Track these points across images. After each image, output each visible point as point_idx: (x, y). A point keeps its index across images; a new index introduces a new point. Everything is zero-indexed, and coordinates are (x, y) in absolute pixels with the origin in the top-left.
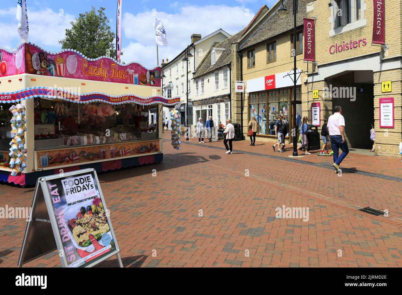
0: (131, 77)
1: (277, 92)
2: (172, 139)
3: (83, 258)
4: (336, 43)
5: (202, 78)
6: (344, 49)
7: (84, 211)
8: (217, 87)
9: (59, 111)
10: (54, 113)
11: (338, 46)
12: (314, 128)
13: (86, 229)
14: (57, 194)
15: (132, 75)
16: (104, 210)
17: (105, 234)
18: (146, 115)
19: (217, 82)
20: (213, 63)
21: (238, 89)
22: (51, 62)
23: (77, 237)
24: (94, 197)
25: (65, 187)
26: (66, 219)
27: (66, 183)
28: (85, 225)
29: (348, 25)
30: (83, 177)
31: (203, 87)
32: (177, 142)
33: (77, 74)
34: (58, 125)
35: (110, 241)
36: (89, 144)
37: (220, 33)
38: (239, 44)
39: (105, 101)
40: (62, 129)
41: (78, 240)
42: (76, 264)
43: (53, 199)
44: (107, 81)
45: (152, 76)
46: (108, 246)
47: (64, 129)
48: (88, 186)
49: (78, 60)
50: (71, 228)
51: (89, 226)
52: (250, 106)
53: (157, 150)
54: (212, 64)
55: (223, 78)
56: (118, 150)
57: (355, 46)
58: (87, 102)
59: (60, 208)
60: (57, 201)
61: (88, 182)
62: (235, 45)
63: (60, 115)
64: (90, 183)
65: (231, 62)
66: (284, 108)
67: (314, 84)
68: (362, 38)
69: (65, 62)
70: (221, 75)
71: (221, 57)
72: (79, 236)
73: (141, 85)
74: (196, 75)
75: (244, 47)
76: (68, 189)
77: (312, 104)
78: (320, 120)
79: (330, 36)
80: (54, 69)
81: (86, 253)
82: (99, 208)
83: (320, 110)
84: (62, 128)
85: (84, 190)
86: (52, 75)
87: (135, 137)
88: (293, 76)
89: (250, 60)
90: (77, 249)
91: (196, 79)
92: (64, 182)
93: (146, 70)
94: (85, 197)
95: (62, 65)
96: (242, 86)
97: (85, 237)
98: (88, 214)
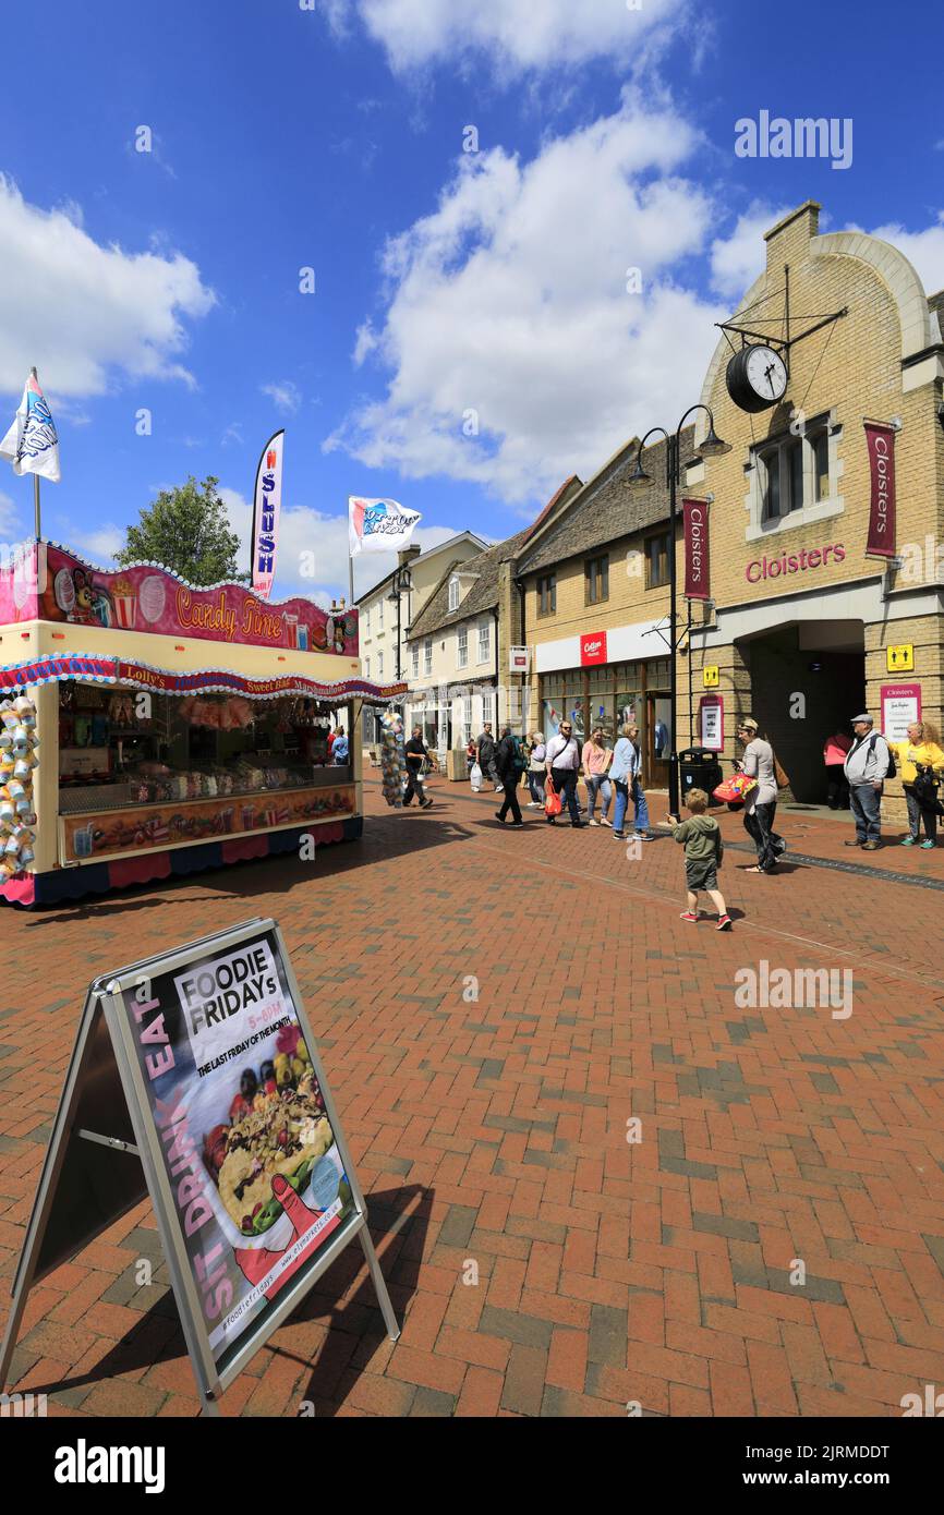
0: (292, 632)
1: (610, 671)
2: (385, 783)
3: (258, 1286)
4: (763, 555)
5: (427, 639)
6: (785, 568)
7: (252, 1083)
8: (464, 661)
9: (121, 714)
10: (107, 719)
11: (768, 562)
12: (710, 756)
13: (261, 1156)
14: (163, 1037)
15: (295, 627)
16: (312, 1066)
17: (320, 1162)
18: (324, 726)
19: (463, 650)
20: (453, 607)
21: (517, 663)
22: (101, 591)
23: (235, 1198)
24: (280, 1024)
25: (189, 1004)
26: (194, 1136)
27: (189, 988)
28: (259, 1140)
29: (792, 514)
30: (242, 954)
31: (429, 660)
32: (396, 790)
33: (164, 625)
34: (117, 748)
35: (335, 1185)
36: (192, 796)
37: (466, 541)
38: (518, 563)
39: (235, 691)
40: (126, 760)
41: (237, 1209)
42: (237, 1320)
43: (149, 1059)
44: (237, 642)
45: (339, 631)
46: (332, 1206)
47: (130, 759)
48: (259, 987)
49: (168, 589)
50: (212, 1166)
51: (270, 1143)
52: (543, 704)
53: (350, 809)
54: (451, 610)
55: (478, 640)
56: (259, 810)
57: (814, 561)
58: (193, 692)
59: (172, 1094)
60: (163, 1068)
61: (260, 969)
62: (508, 565)
63: (122, 724)
64: (266, 974)
65: (498, 604)
66: (628, 709)
67: (708, 651)
68: (834, 541)
69: (136, 593)
70: (474, 634)
71: (472, 593)
72: (239, 1193)
73: (315, 651)
74: (414, 634)
75: (530, 569)
76: (198, 1010)
77: (703, 699)
78: (723, 737)
79: (748, 539)
80: (108, 609)
81: (269, 1256)
82: (297, 1061)
83: (723, 714)
84: (126, 756)
85: (250, 1002)
86: (104, 625)
87: (299, 779)
88: (667, 634)
89: (545, 599)
90: (235, 1250)
91: (414, 643)
92: (184, 985)
93: (326, 617)
94: (253, 1027)
95: (128, 601)
96: (524, 658)
97: (261, 1191)
98: (265, 1094)
